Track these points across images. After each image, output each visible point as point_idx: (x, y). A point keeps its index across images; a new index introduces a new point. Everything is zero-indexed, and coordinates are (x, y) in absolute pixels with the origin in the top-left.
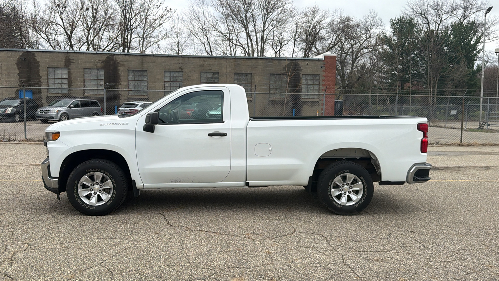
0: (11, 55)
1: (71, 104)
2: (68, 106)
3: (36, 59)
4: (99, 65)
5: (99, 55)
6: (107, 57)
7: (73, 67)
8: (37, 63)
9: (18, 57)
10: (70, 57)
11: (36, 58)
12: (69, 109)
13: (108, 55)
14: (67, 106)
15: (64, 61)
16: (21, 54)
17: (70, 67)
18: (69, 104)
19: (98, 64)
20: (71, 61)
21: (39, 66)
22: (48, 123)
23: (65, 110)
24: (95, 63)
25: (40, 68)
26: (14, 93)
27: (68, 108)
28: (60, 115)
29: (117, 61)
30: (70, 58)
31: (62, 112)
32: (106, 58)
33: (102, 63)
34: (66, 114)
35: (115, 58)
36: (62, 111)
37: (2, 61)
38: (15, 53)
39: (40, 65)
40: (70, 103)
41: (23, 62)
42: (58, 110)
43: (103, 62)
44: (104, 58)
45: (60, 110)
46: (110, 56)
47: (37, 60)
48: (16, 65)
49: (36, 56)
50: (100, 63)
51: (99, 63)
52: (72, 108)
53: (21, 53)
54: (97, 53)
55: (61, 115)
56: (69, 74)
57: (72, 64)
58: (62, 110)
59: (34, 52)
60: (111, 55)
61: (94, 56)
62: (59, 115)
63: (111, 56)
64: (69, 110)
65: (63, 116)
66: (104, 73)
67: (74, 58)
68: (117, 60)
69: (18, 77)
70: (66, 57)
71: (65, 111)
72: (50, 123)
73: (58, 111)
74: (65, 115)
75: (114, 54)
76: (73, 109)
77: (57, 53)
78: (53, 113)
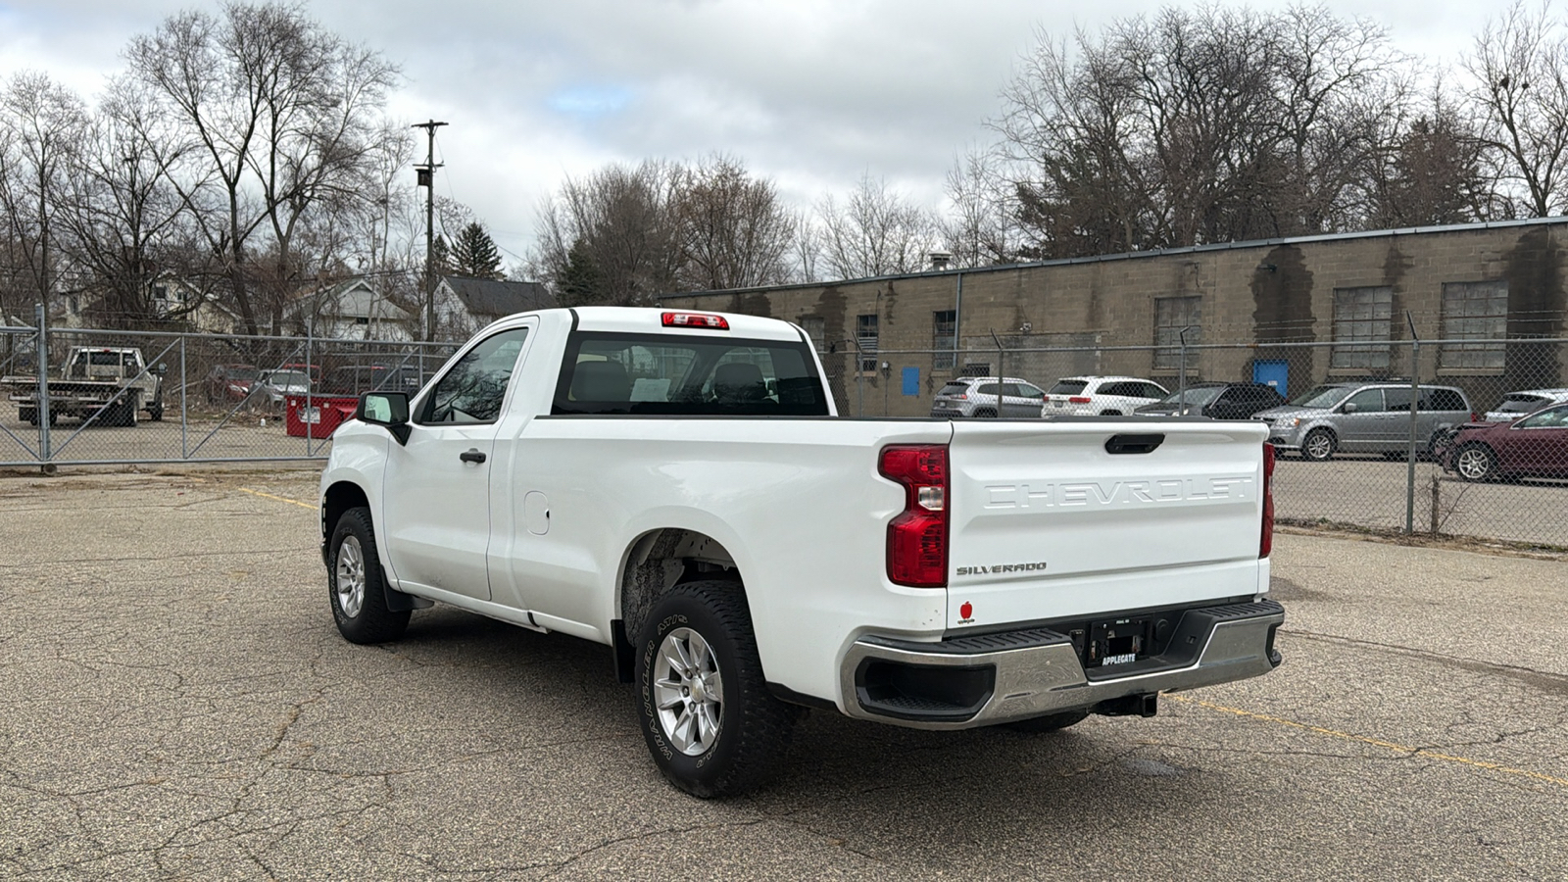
0: (1241, 260)
1: (1347, 401)
2: (1339, 404)
3: (1305, 266)
4: (1494, 269)
5: (1496, 231)
6: (1523, 239)
7: (1409, 282)
8: (1307, 277)
9: (1258, 263)
10: (1401, 249)
11: (1303, 262)
12: (1340, 415)
13: (1527, 231)
14: (1335, 407)
15: (1382, 265)
16: (1265, 256)
17: (1399, 283)
18: (1343, 401)
19: (1492, 263)
20: (1405, 261)
21: (1310, 285)
22: (1283, 456)
23: (1327, 418)
24: (1480, 261)
25: (1312, 292)
26: (1240, 369)
27: (1335, 412)
28: (1305, 432)
29: (1559, 246)
30: (1402, 252)
31: (1311, 425)
32: (1521, 240)
33: (1502, 259)
34: (1330, 433)
35: (1552, 237)
36: (1312, 420)
37: (1218, 280)
38: (1250, 255)
39: (1312, 283)
40: (1347, 398)
41: (1269, 278)
42: (1299, 417)
43: (1508, 255)
44: (1513, 241)
45: (1305, 417)
46: (1536, 231)
47: (1307, 269)
48: (1250, 288)
49: (1304, 257)
50: (1497, 260)
51: (1493, 260)
52: (1350, 411)
53: (1265, 253)
54: (1487, 228)
55: (1307, 435)
56: (1396, 305)
57: (1406, 272)
58: (1312, 417)
59: (1300, 246)
60: (1537, 227)
61: (1479, 238)
62: (1302, 435)
63: (1536, 234)
64: (1340, 418)
65: (1318, 437)
66: (1509, 295)
67: (1412, 252)
68: (1558, 242)
69: (1254, 323)
70: (1391, 249)
71: (1327, 423)
72: (1289, 457)
73: (1301, 420)
74: (1327, 436)
75: (1546, 224)
76: (1354, 414)
77: (1365, 240)
78: (1284, 428)
